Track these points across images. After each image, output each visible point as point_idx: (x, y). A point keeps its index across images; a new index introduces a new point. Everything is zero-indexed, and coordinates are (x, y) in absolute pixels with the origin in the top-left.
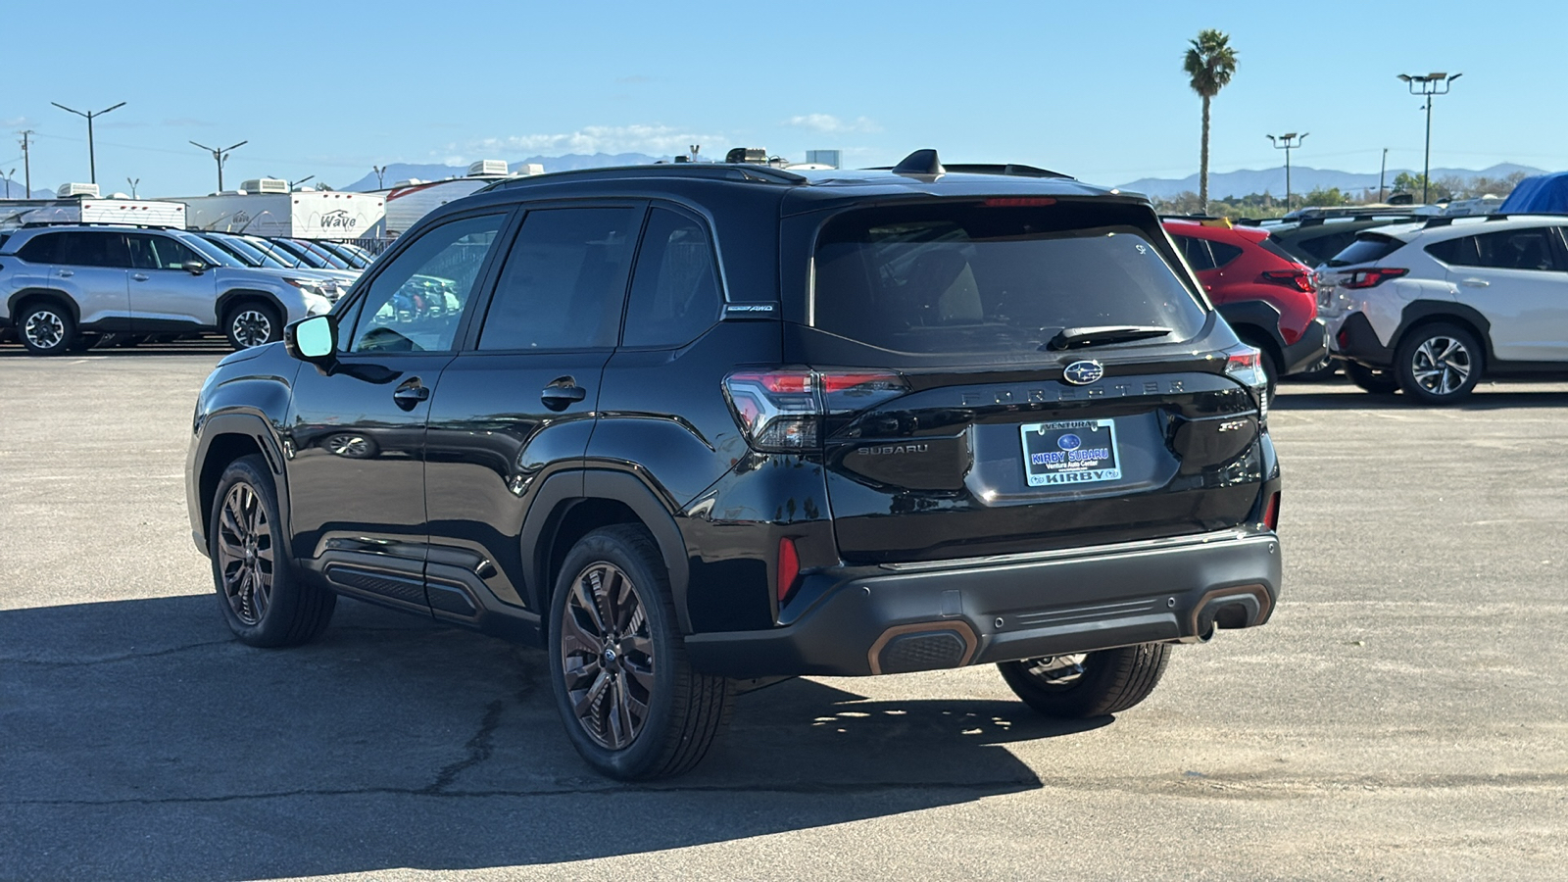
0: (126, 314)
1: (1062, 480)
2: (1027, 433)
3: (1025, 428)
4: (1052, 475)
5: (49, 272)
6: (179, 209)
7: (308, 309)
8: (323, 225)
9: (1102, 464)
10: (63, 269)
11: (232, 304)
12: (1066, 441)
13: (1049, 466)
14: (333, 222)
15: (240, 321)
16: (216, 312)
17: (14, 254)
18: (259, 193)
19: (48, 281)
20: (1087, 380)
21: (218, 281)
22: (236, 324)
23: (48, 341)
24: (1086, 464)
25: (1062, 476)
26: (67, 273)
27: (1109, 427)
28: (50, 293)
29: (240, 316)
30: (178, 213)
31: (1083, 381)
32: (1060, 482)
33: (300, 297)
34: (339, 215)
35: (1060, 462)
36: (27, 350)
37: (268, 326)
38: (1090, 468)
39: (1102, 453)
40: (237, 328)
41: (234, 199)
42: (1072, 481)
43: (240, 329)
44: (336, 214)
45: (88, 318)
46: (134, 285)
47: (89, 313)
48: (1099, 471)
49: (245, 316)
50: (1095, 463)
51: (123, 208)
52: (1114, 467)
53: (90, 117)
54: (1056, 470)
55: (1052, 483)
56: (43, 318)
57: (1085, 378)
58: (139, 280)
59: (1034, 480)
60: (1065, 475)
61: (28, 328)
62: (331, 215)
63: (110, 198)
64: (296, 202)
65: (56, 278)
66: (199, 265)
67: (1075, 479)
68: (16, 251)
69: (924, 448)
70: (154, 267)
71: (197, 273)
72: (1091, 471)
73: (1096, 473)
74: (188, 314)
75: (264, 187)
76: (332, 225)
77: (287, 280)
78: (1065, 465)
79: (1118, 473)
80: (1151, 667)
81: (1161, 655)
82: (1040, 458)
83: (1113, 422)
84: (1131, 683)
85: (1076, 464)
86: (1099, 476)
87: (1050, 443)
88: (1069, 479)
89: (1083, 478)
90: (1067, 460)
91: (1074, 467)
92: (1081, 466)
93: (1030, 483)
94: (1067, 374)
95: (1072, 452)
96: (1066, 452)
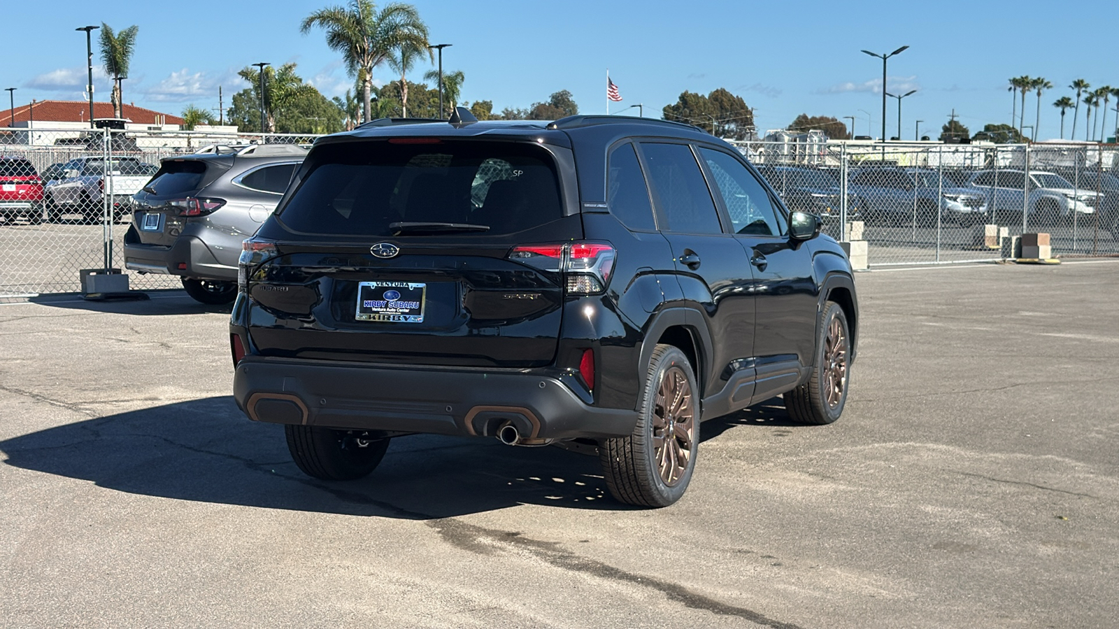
1: (379, 319)
2: (362, 287)
3: (362, 284)
4: (372, 315)
9: (412, 312)
12: (389, 294)
13: (374, 309)
20: (387, 256)
24: (401, 311)
25: (380, 316)
27: (422, 288)
31: (383, 256)
32: (377, 320)
35: (381, 308)
38: (403, 313)
39: (415, 305)
42: (386, 320)
48: (407, 316)
50: (407, 311)
52: (420, 314)
54: (378, 312)
55: (372, 320)
57: (385, 254)
59: (359, 316)
60: (382, 316)
67: (389, 318)
69: (285, 289)
72: (402, 316)
73: (405, 317)
78: (385, 310)
79: (420, 319)
80: (627, 472)
81: (633, 464)
82: (368, 303)
83: (424, 285)
84: (619, 481)
85: (393, 310)
86: (406, 319)
87: (377, 295)
88: (384, 318)
89: (394, 319)
90: (386, 307)
91: (391, 311)
92: (396, 312)
93: (357, 318)
94: (372, 250)
95: (392, 302)
96: (388, 301)
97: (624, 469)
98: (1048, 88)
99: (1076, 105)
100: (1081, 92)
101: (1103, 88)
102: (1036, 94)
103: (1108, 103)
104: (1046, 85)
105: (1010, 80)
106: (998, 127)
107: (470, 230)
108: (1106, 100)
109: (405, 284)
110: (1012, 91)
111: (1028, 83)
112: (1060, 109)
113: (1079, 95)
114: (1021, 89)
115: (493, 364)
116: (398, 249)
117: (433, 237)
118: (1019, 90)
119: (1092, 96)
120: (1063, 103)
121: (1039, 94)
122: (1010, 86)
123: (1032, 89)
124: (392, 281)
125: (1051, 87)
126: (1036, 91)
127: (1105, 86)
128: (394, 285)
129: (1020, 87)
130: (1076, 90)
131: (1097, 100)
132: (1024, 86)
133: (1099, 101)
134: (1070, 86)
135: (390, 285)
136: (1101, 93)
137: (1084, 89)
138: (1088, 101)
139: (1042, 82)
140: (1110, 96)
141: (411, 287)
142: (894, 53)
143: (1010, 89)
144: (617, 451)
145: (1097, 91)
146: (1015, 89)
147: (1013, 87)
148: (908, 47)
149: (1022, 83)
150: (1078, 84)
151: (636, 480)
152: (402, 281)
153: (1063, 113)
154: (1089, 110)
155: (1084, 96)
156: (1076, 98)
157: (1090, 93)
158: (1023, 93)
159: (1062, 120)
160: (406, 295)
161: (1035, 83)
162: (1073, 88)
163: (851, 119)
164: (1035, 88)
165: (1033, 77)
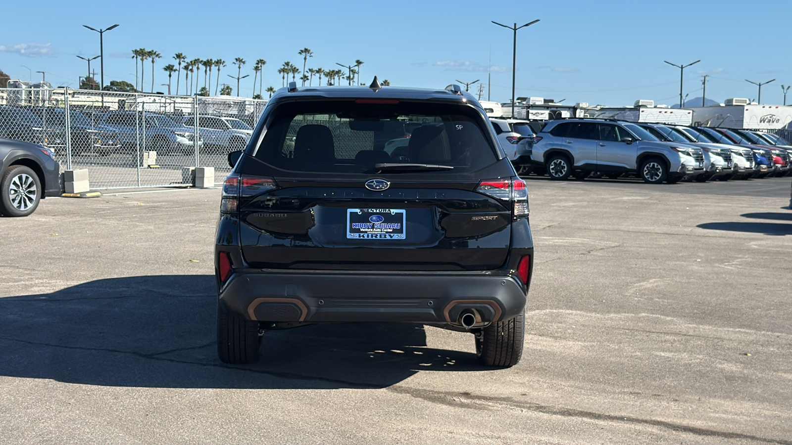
0: (594, 162)
1: (368, 237)
2: (351, 212)
3: (349, 211)
4: (362, 234)
5: (562, 141)
6: (689, 113)
7: (682, 162)
8: (761, 122)
9: (395, 231)
10: (568, 140)
11: (644, 159)
13: (362, 230)
14: (767, 120)
15: (647, 167)
16: (637, 162)
17: (549, 132)
18: (732, 105)
19: (561, 145)
20: (379, 189)
21: (639, 147)
22: (645, 169)
23: (559, 174)
24: (385, 230)
25: (368, 235)
26: (570, 141)
27: (402, 213)
28: (562, 151)
29: (648, 165)
30: (689, 115)
31: (377, 189)
32: (366, 238)
33: (679, 157)
34: (770, 117)
35: (368, 228)
36: (550, 178)
37: (661, 170)
38: (387, 232)
39: (397, 226)
40: (646, 171)
41: (719, 108)
42: (374, 238)
43: (647, 171)
44: (769, 116)
45: (578, 163)
46: (599, 147)
47: (578, 161)
48: (392, 235)
49: (650, 165)
50: (391, 230)
51: (660, 112)
52: (402, 233)
53: (682, 68)
54: (366, 232)
55: (362, 238)
56: (558, 163)
57: (378, 187)
58: (602, 146)
59: (349, 235)
60: (370, 235)
61: (551, 167)
62: (766, 117)
63: (655, 107)
64: (747, 110)
65: (565, 144)
66: (630, 139)
67: (376, 237)
68: (549, 131)
69: (284, 216)
70: (616, 140)
71: (629, 143)
72: (387, 234)
73: (390, 235)
74: (624, 164)
75: (736, 102)
76: (766, 122)
77: (672, 148)
78: (372, 230)
79: (403, 236)
80: (508, 342)
81: (514, 337)
82: (356, 225)
83: (403, 211)
84: (499, 349)
85: (378, 230)
86: (391, 237)
87: (364, 218)
88: (372, 237)
89: (380, 237)
90: (373, 227)
91: (377, 231)
92: (381, 231)
93: (348, 237)
94: (367, 185)
95: (377, 224)
96: (374, 224)
97: (506, 340)
98: (159, 57)
99: (178, 69)
100: (181, 61)
101: (196, 60)
102: (151, 61)
103: (199, 70)
104: (157, 55)
105: (133, 51)
106: (120, 83)
107: (438, 169)
108: (198, 68)
109: (387, 210)
110: (135, 58)
111: (145, 53)
112: (168, 73)
113: (180, 64)
114: (141, 57)
115: (460, 268)
116: (389, 183)
117: (409, 174)
118: (139, 58)
119: (188, 65)
120: (170, 68)
121: (153, 62)
122: (133, 55)
123: (148, 58)
124: (376, 208)
125: (161, 57)
126: (151, 59)
127: (197, 59)
128: (378, 211)
129: (140, 56)
130: (178, 60)
131: (192, 67)
132: (143, 55)
133: (194, 68)
134: (174, 57)
135: (375, 211)
136: (195, 63)
137: (182, 60)
138: (186, 68)
139: (155, 53)
140: (200, 66)
141: (393, 213)
142: (108, 29)
143: (133, 57)
144: (503, 328)
145: (191, 62)
146: (137, 58)
147: (135, 56)
148: (118, 25)
149: (141, 53)
150: (179, 56)
151: (513, 348)
152: (385, 208)
153: (170, 76)
154: (187, 74)
155: (183, 64)
156: (178, 66)
157: (187, 63)
158: (142, 60)
159: (170, 81)
160: (389, 219)
161: (150, 54)
162: (176, 59)
163: (43, 74)
164: (150, 57)
165: (148, 50)
